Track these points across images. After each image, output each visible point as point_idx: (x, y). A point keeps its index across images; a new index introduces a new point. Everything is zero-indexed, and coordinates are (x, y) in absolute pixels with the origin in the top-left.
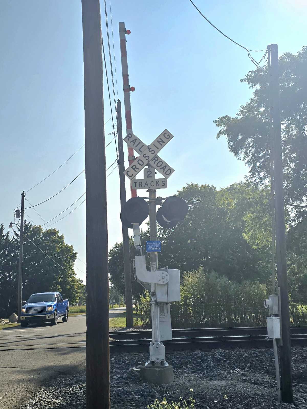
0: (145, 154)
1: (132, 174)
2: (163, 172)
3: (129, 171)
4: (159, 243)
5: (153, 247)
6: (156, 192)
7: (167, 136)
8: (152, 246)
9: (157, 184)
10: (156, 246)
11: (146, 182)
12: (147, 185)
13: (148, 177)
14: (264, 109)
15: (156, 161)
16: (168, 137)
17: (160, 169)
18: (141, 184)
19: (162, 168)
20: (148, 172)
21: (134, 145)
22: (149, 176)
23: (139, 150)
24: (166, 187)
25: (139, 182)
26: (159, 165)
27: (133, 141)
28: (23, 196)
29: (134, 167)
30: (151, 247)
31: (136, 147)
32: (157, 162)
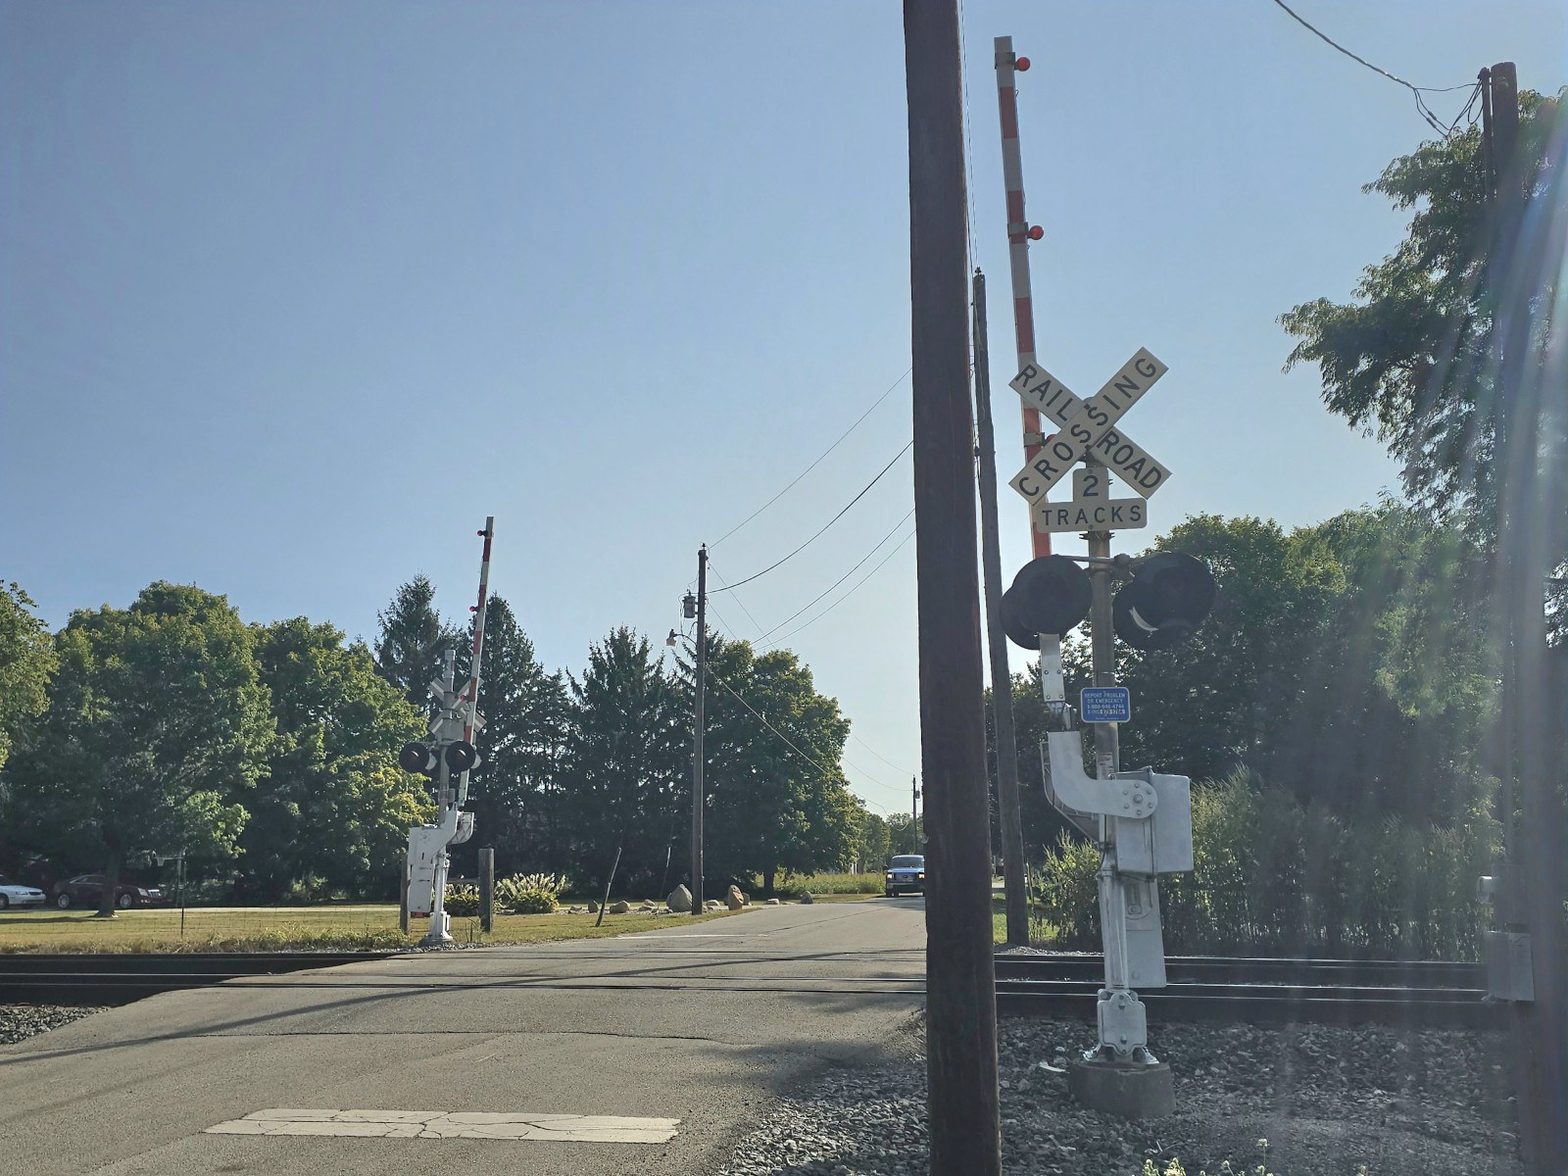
0: (1078, 426)
1: (1037, 489)
2: (1136, 478)
3: (1027, 479)
4: (1123, 695)
5: (1103, 706)
6: (1111, 540)
7: (1148, 368)
8: (1101, 704)
9: (1116, 517)
10: (1112, 704)
11: (1081, 511)
12: (1084, 518)
13: (1086, 494)
14: (1444, 273)
15: (1110, 444)
16: (1150, 371)
17: (1125, 469)
18: (1064, 517)
19: (1132, 466)
20: (1085, 480)
21: (1041, 400)
22: (1090, 491)
23: (1059, 413)
24: (1143, 525)
25: (1060, 511)
26: (1120, 458)
27: (1038, 388)
28: (703, 556)
29: (1042, 466)
30: (1099, 706)
31: (1048, 405)
32: (1113, 449)
